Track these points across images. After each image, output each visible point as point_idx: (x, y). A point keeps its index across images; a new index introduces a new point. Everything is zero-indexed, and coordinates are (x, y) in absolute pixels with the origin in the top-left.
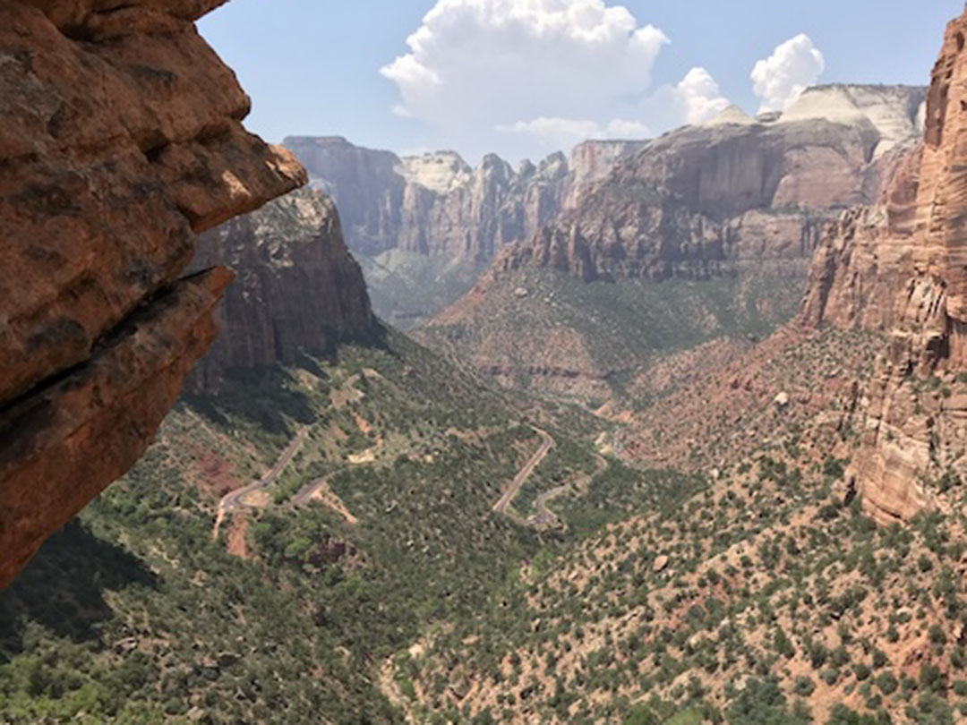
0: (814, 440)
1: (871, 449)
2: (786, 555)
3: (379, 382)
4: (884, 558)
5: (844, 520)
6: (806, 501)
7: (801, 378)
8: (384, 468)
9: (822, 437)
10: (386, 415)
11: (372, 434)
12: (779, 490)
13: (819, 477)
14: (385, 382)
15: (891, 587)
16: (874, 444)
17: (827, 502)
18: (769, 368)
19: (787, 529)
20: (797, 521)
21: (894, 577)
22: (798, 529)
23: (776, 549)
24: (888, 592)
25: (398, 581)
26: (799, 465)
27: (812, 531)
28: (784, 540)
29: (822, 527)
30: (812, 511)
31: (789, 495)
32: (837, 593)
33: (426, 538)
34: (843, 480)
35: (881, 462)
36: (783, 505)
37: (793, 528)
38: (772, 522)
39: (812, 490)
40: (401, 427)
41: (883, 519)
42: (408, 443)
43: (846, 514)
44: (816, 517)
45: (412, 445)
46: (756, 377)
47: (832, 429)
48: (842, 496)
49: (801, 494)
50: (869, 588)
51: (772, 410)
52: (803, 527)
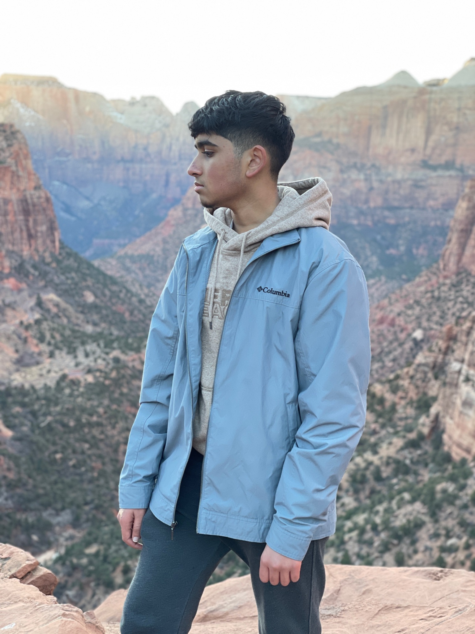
0: (412, 377)
1: (453, 390)
2: (372, 483)
3: (57, 305)
4: (444, 491)
5: (426, 453)
6: (396, 433)
7: (435, 318)
8: (45, 385)
9: (419, 376)
10: (58, 336)
11: (40, 354)
12: (376, 422)
13: (411, 411)
14: (63, 305)
15: (446, 519)
16: (456, 386)
17: (412, 436)
18: (410, 307)
19: (375, 459)
20: (385, 451)
21: (449, 510)
22: (385, 459)
23: (364, 476)
24: (443, 523)
25: (41, 491)
26: (397, 400)
27: (397, 462)
28: (372, 468)
29: (405, 458)
30: (399, 442)
31: (383, 426)
32: (399, 522)
33: (74, 452)
34: (428, 416)
35: (459, 402)
36: (377, 436)
37: (381, 458)
38: (365, 451)
39: (402, 423)
40: (69, 347)
41: (457, 454)
42: (73, 364)
43: (428, 447)
44: (402, 449)
45: (77, 365)
46: (399, 315)
47: (426, 369)
48: (426, 431)
49: (394, 426)
50: (426, 519)
51: (409, 345)
52: (389, 458)
